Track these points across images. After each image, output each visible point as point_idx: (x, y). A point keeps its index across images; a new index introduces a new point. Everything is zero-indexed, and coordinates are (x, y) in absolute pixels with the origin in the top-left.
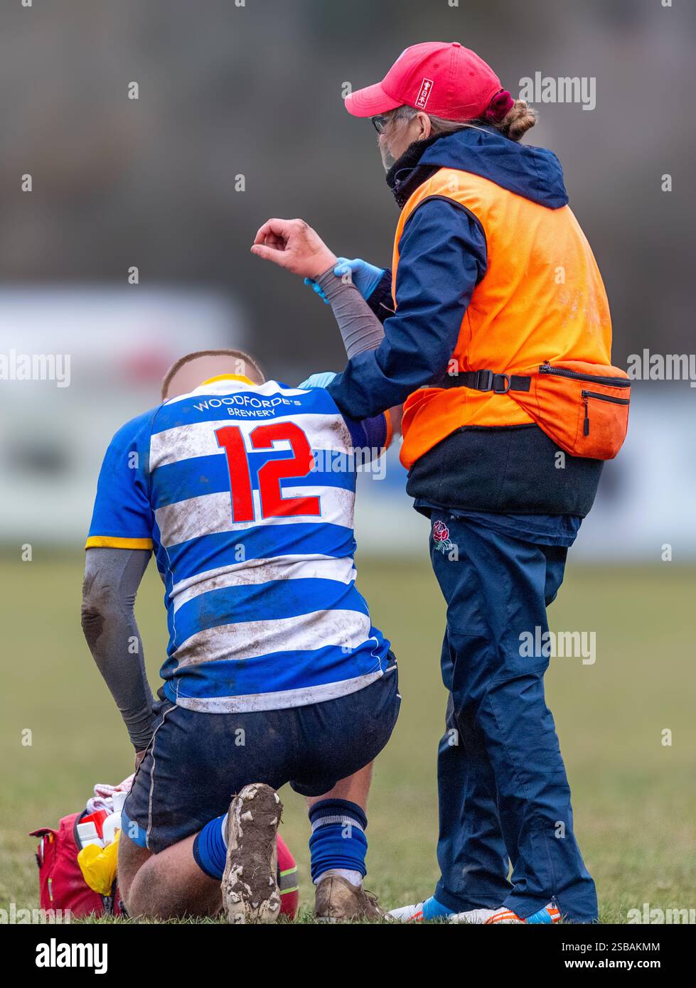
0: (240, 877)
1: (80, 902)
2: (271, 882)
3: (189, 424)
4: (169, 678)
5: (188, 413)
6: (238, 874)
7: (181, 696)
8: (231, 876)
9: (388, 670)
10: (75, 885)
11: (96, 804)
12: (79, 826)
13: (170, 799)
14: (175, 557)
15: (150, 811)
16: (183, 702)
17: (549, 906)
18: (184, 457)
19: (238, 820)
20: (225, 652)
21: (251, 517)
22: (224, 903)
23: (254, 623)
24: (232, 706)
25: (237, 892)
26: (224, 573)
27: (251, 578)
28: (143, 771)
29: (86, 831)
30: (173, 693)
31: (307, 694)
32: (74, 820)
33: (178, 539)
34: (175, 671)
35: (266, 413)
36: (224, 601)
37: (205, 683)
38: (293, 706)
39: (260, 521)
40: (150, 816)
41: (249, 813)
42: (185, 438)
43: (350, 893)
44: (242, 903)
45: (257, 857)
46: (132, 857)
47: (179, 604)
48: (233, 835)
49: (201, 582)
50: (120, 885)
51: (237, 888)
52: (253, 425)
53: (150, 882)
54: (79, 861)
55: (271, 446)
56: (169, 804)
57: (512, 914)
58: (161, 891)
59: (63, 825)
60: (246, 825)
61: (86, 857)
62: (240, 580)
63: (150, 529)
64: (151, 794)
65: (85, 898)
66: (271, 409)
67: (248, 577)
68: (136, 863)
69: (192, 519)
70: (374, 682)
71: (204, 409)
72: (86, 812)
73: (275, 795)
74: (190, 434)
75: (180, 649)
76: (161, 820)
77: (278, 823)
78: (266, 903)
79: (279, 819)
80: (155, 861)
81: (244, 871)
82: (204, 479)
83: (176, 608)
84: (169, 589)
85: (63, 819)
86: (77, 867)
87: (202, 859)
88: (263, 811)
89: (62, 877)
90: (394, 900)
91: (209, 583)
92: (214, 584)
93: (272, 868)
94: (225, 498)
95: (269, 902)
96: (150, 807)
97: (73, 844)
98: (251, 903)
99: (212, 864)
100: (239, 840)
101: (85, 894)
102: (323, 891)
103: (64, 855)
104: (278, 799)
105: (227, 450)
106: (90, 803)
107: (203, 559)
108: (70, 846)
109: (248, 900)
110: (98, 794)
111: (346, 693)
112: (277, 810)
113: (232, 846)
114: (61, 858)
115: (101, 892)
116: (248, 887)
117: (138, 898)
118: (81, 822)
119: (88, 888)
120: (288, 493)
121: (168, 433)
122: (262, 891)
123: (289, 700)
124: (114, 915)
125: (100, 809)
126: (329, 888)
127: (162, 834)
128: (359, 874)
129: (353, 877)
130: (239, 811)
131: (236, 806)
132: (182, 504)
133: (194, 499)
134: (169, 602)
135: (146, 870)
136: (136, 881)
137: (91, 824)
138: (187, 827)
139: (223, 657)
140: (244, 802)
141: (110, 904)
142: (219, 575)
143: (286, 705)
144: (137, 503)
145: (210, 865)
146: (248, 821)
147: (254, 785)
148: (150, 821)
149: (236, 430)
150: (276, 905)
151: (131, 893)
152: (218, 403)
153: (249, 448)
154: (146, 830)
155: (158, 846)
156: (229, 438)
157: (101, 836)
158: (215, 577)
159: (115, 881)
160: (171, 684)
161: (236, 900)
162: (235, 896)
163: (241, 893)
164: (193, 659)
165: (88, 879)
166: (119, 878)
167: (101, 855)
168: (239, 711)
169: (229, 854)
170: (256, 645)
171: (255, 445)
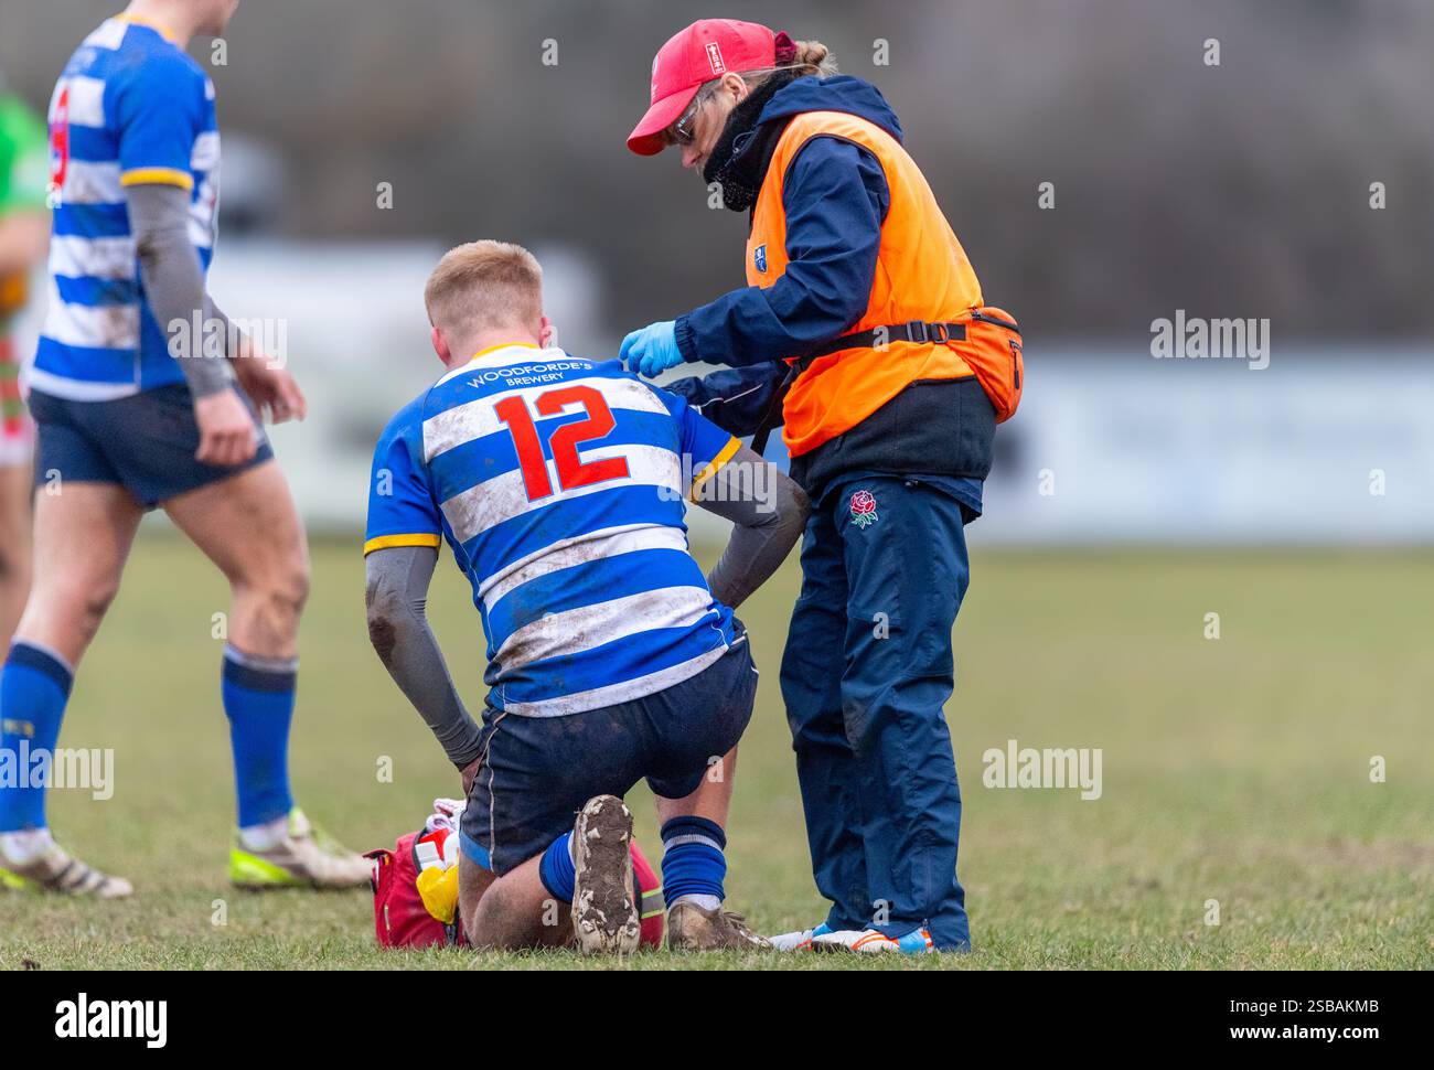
0: (592, 903)
1: (418, 933)
2: (627, 905)
3: (463, 403)
4: (494, 684)
5: (461, 392)
6: (589, 900)
7: (509, 702)
8: (581, 903)
9: (734, 643)
10: (413, 912)
11: (437, 822)
12: (418, 846)
13: (513, 813)
14: (474, 554)
15: (492, 828)
16: (513, 708)
17: (921, 930)
18: (463, 440)
19: (584, 839)
20: (547, 647)
21: (548, 491)
22: (576, 933)
23: (574, 611)
24: (565, 707)
25: (589, 920)
26: (532, 562)
27: (563, 561)
28: (479, 784)
29: (425, 851)
30: (499, 699)
31: (646, 683)
32: (412, 840)
33: (472, 532)
34: (498, 676)
35: (552, 377)
36: (537, 593)
37: (532, 686)
38: (633, 698)
39: (559, 495)
40: (492, 834)
41: (595, 830)
42: (461, 420)
43: (703, 919)
44: (597, 931)
45: (608, 879)
46: (475, 881)
47: (490, 603)
48: (580, 855)
49: (510, 574)
50: (463, 915)
51: (589, 916)
52: (538, 392)
53: (495, 908)
54: (418, 886)
55: (561, 410)
56: (513, 819)
57: (883, 936)
58: (508, 918)
59: (400, 845)
60: (594, 844)
61: (426, 880)
62: (551, 566)
63: (437, 523)
64: (492, 809)
65: (427, 926)
66: (559, 372)
67: (558, 561)
68: (479, 887)
69: (483, 507)
70: (720, 659)
71: (479, 384)
72: (425, 831)
73: (624, 807)
74: (467, 415)
75: (500, 652)
76: (505, 837)
77: (629, 838)
78: (623, 929)
79: (630, 833)
80: (498, 883)
81: (595, 896)
82: (490, 461)
83: (489, 608)
84: (476, 588)
85: (402, 838)
86: (416, 892)
87: (550, 882)
88: (610, 826)
89: (399, 904)
90: (771, 926)
91: (518, 576)
92: (524, 576)
93: (627, 889)
94: (515, 477)
95: (626, 927)
96: (492, 824)
97: (411, 866)
98: (606, 930)
99: (560, 887)
100: (587, 862)
101: (423, 923)
102: (674, 921)
103: (402, 880)
104: (626, 811)
105: (511, 425)
106: (430, 821)
107: (506, 549)
108: (409, 869)
109: (604, 928)
110: (439, 811)
111: (690, 675)
112: (627, 823)
113: (580, 868)
114: (397, 883)
115: (443, 920)
116: (601, 913)
117: (482, 927)
118: (419, 842)
119: (428, 916)
120: (586, 457)
121: (441, 417)
122: (617, 916)
123: (626, 692)
124: (459, 945)
125: (441, 827)
126: (679, 917)
127: (505, 853)
128: (715, 898)
129: (708, 902)
130: (584, 829)
131: (581, 823)
132: (469, 492)
133: (482, 485)
134: (479, 603)
135: (490, 895)
136: (480, 909)
137: (432, 844)
138: (531, 846)
139: (547, 653)
140: (589, 818)
141: (453, 933)
142: (528, 564)
143: (625, 699)
144: (414, 494)
145: (559, 889)
146: (595, 839)
147: (598, 798)
148: (493, 840)
149: (519, 399)
150: (635, 930)
151: (475, 924)
152: (495, 376)
153: (536, 416)
154: (489, 849)
155: (504, 868)
156: (511, 411)
157: (442, 858)
158: (523, 567)
159: (457, 909)
160: (497, 690)
161: (589, 929)
162: (588, 925)
163: (593, 921)
164: (515, 660)
165: (429, 906)
166: (460, 907)
167: (442, 879)
168: (573, 712)
169: (577, 877)
170: (581, 637)
171: (543, 412)
